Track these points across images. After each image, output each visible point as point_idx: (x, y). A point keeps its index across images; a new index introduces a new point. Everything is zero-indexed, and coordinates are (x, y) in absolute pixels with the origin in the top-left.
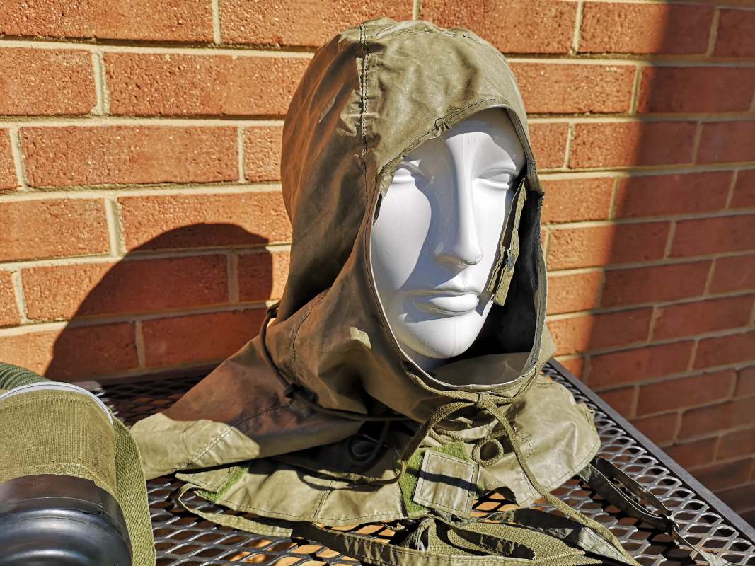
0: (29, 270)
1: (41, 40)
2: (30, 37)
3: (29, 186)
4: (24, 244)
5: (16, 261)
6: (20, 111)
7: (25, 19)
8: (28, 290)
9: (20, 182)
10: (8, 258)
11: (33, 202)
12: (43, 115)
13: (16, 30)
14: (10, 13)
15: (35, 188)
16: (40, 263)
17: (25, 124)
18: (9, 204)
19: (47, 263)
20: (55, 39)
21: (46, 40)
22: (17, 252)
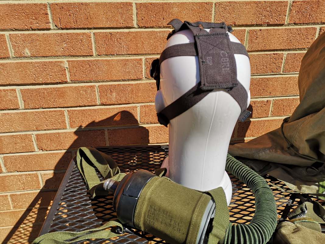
0: (143, 106)
1: (155, 28)
2: (152, 27)
3: (146, 78)
4: (142, 97)
5: (139, 103)
6: (147, 53)
7: (152, 21)
8: (141, 113)
9: (144, 77)
10: (137, 102)
11: (147, 83)
12: (153, 54)
13: (149, 26)
14: (148, 19)
15: (148, 78)
16: (146, 104)
17: (147, 57)
18: (140, 84)
19: (148, 104)
20: (160, 27)
21: (157, 28)
22: (140, 100)
